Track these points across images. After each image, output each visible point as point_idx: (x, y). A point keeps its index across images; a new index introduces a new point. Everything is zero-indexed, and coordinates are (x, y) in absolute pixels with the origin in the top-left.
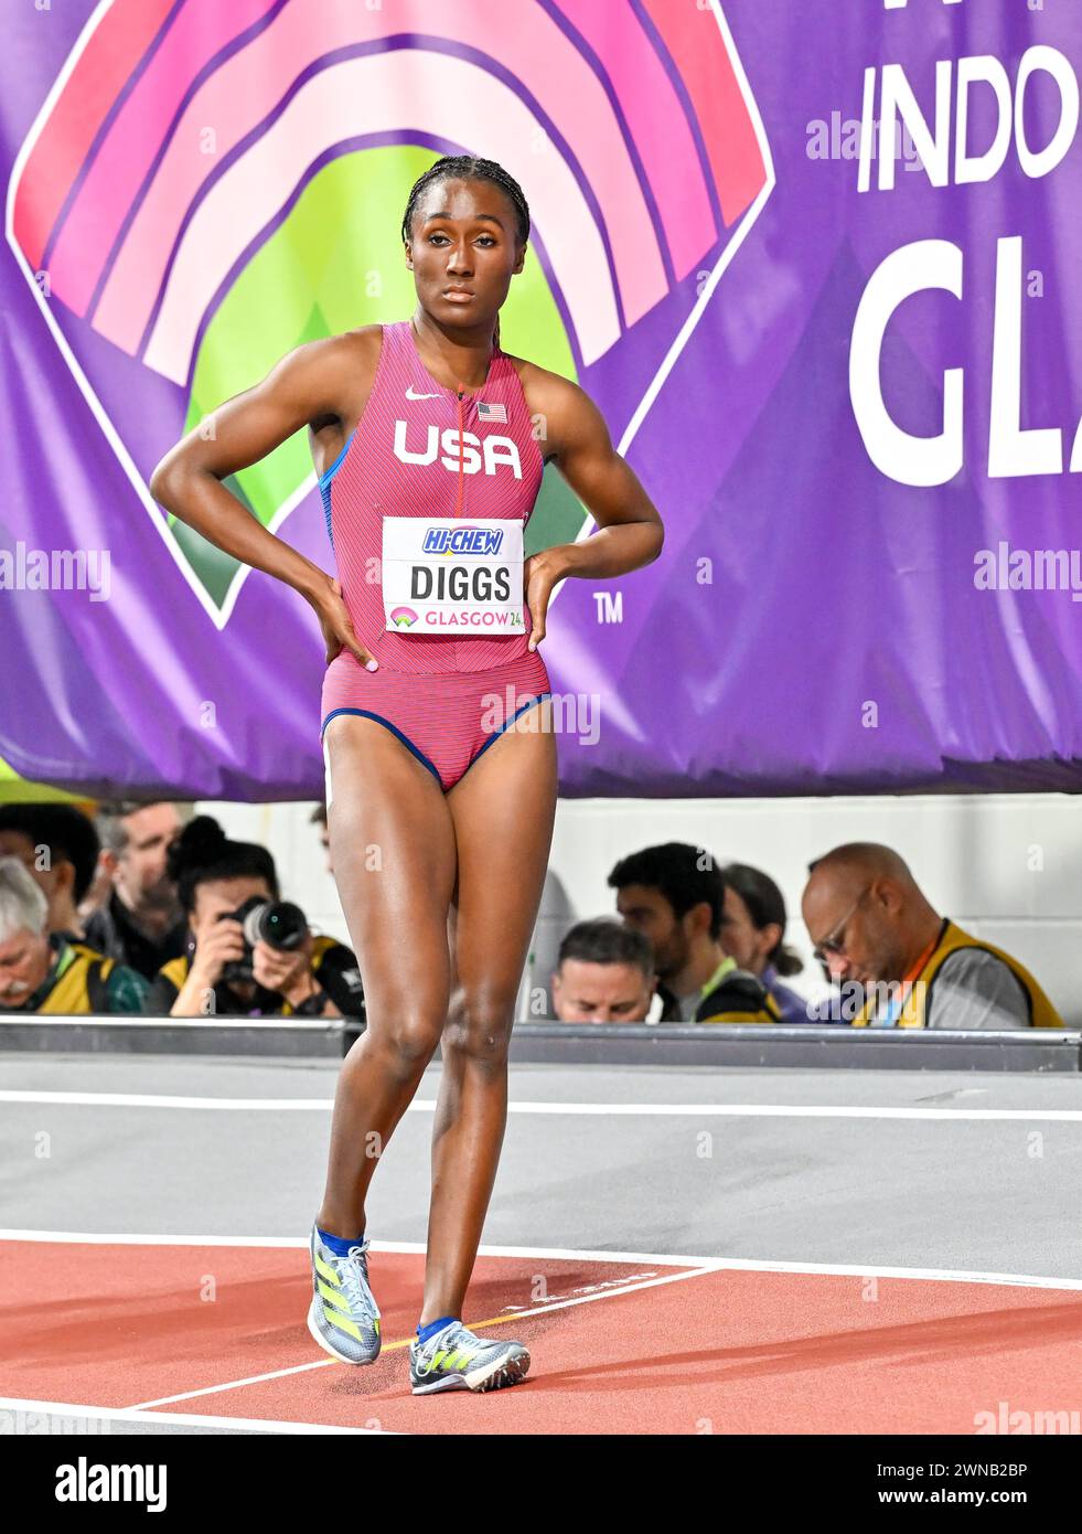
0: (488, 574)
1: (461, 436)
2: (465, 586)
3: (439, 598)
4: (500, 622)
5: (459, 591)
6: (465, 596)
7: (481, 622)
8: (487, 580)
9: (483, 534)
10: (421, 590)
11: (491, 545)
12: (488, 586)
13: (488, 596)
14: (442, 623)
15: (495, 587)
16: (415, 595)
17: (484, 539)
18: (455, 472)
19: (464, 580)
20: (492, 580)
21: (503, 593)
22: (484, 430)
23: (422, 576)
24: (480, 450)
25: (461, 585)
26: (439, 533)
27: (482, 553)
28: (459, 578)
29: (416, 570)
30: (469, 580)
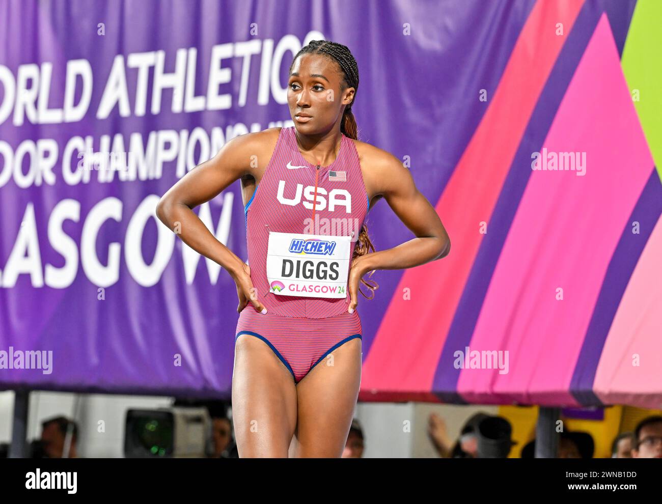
0: (326, 265)
1: (316, 189)
2: (311, 271)
3: (296, 277)
4: (331, 291)
5: (308, 274)
6: (311, 276)
7: (321, 291)
8: (325, 269)
9: (324, 244)
10: (287, 272)
11: (328, 249)
12: (325, 272)
13: (325, 277)
14: (297, 290)
15: (329, 272)
16: (283, 275)
17: (324, 246)
18: (310, 210)
19: (311, 268)
20: (328, 269)
21: (334, 275)
22: (329, 187)
23: (288, 264)
24: (327, 197)
25: (309, 270)
26: (298, 242)
27: (322, 254)
28: (308, 266)
29: (285, 261)
30: (314, 268)
